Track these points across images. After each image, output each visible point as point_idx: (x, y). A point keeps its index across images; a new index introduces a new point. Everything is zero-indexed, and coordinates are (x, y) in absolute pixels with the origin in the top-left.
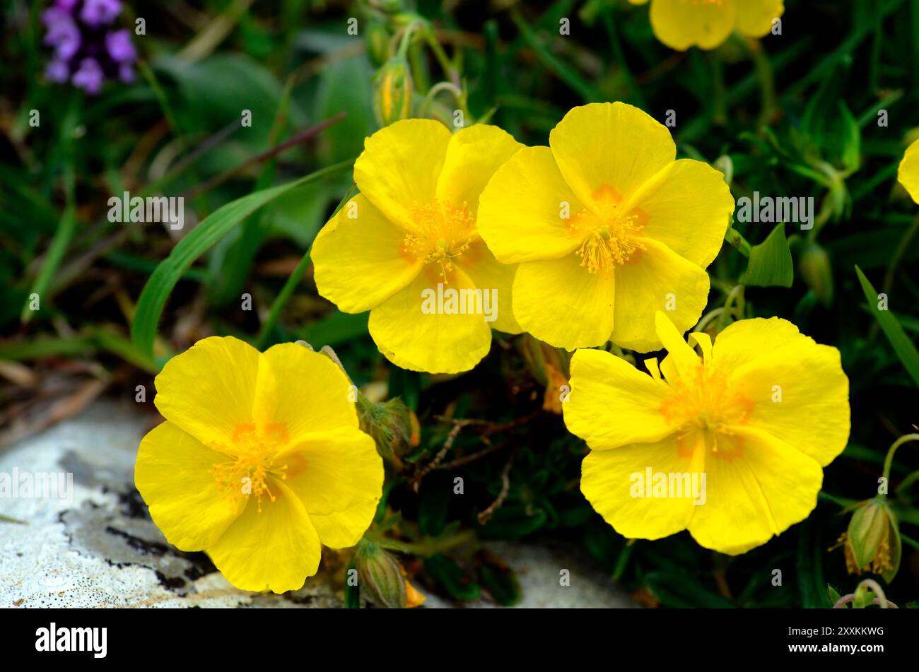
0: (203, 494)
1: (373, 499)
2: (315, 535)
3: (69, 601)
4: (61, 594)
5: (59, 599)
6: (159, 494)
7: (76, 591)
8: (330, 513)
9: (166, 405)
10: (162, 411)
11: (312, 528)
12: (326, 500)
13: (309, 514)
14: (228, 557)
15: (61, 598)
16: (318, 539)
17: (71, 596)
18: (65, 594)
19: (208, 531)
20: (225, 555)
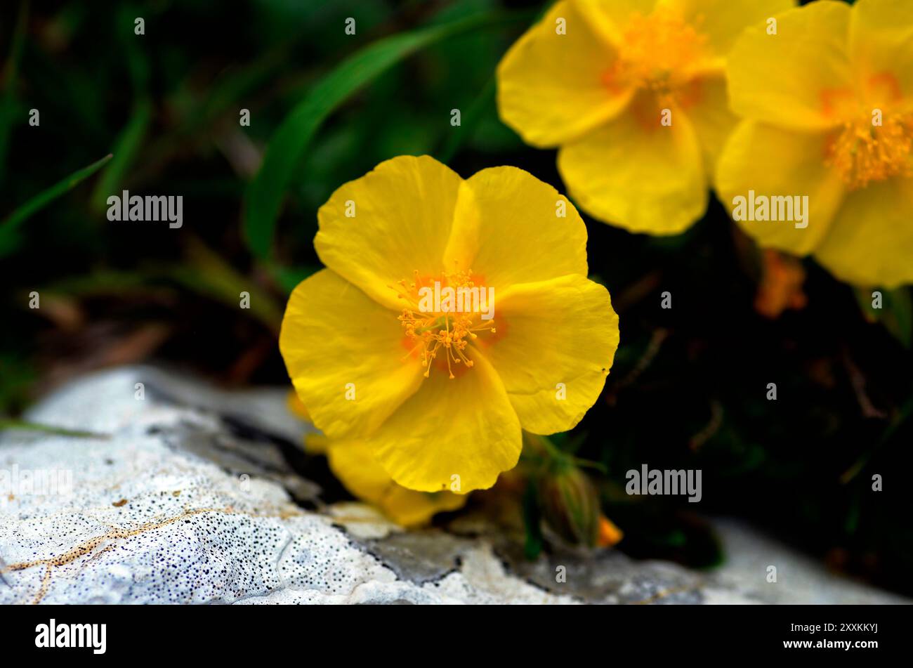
0: (363, 368)
1: (599, 368)
2: (515, 418)
3: (186, 501)
4: (176, 493)
5: (174, 499)
6: (308, 365)
7: (195, 491)
8: (537, 391)
9: (328, 247)
10: (323, 255)
11: (511, 409)
12: (530, 376)
13: (508, 392)
14: (391, 451)
15: (177, 498)
16: (518, 422)
17: (190, 496)
18: (181, 493)
19: (371, 412)
20: (388, 446)
